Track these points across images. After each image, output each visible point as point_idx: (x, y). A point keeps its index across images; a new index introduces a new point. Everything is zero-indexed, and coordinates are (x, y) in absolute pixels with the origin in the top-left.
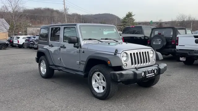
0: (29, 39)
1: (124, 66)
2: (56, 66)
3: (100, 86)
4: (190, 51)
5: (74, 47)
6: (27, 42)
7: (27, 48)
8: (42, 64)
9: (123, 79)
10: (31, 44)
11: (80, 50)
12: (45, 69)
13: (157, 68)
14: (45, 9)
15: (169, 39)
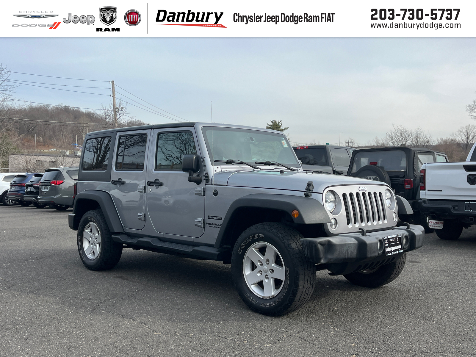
0: (22, 181)
1: (331, 225)
2: (129, 235)
3: (266, 280)
4: (456, 204)
5: (190, 180)
6: (17, 188)
7: (15, 204)
8: (87, 231)
9: (333, 257)
10: (28, 193)
11: (204, 189)
12: (98, 245)
13: (406, 233)
14: (57, 108)
15: (398, 177)
